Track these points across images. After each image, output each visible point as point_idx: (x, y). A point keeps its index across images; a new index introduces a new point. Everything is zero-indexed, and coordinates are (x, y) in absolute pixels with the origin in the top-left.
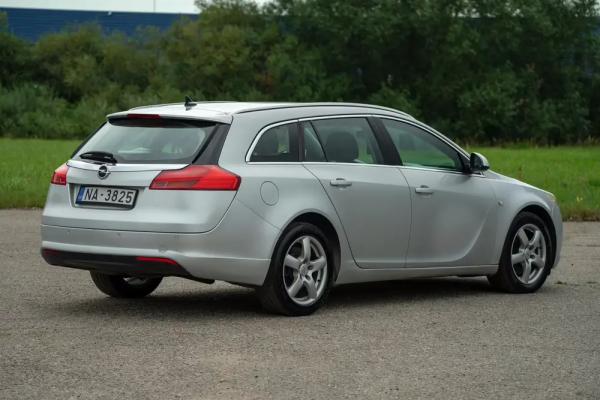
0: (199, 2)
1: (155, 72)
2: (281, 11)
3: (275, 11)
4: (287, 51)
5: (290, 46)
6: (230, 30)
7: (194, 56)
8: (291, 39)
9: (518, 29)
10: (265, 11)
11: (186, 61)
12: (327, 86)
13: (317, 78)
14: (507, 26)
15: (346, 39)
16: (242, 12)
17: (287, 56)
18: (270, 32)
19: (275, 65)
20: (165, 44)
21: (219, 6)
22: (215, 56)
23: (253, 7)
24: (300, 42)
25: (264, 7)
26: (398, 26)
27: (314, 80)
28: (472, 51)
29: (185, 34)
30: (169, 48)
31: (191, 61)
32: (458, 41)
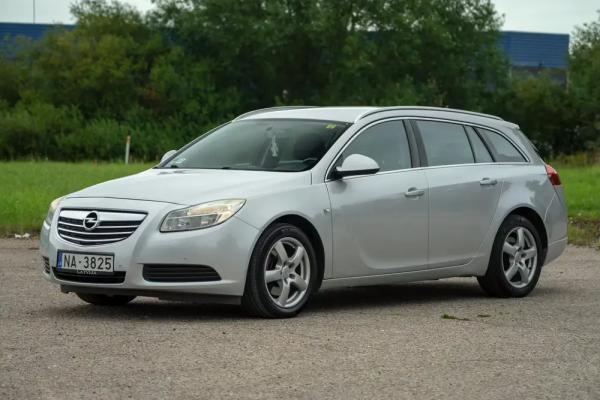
0: (75, 10)
1: (27, 85)
2: (166, 21)
3: (160, 20)
4: (173, 63)
5: (175, 58)
6: (109, 40)
7: (70, 68)
8: (177, 51)
9: (418, 41)
10: (149, 19)
11: (61, 74)
12: (218, 100)
13: (205, 91)
14: (406, 38)
15: (237, 51)
16: (123, 21)
17: (171, 69)
18: (154, 43)
19: (160, 78)
20: (37, 55)
21: (98, 15)
22: (93, 67)
23: (136, 17)
24: (186, 53)
25: (147, 16)
26: (292, 37)
27: (202, 94)
28: (369, 63)
29: (59, 43)
30: (42, 59)
31: (67, 74)
32: (355, 55)
